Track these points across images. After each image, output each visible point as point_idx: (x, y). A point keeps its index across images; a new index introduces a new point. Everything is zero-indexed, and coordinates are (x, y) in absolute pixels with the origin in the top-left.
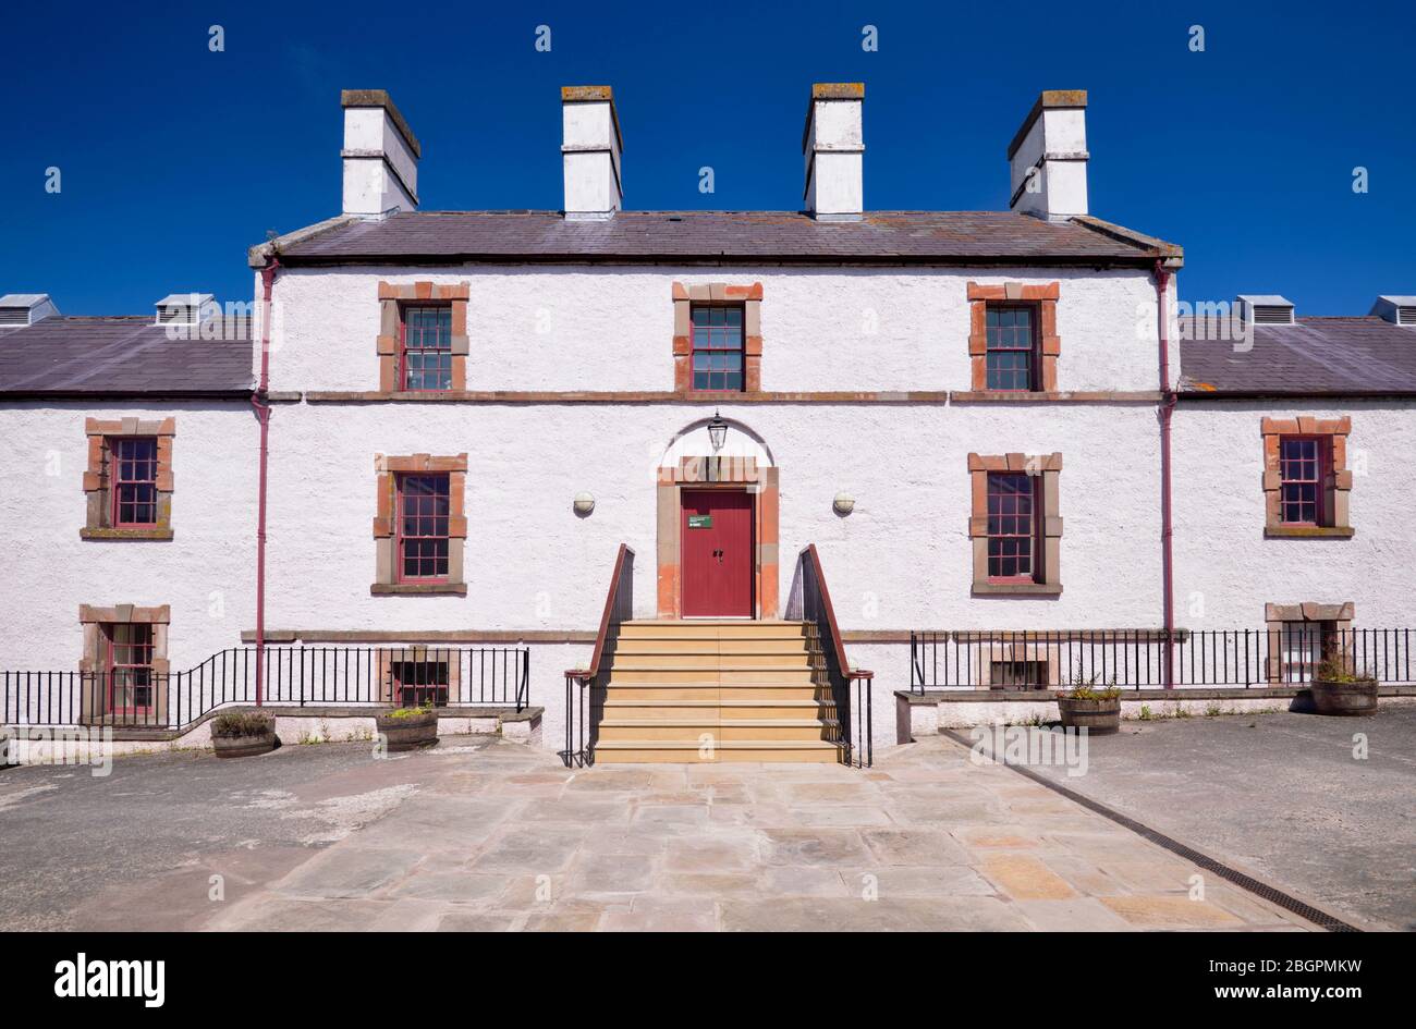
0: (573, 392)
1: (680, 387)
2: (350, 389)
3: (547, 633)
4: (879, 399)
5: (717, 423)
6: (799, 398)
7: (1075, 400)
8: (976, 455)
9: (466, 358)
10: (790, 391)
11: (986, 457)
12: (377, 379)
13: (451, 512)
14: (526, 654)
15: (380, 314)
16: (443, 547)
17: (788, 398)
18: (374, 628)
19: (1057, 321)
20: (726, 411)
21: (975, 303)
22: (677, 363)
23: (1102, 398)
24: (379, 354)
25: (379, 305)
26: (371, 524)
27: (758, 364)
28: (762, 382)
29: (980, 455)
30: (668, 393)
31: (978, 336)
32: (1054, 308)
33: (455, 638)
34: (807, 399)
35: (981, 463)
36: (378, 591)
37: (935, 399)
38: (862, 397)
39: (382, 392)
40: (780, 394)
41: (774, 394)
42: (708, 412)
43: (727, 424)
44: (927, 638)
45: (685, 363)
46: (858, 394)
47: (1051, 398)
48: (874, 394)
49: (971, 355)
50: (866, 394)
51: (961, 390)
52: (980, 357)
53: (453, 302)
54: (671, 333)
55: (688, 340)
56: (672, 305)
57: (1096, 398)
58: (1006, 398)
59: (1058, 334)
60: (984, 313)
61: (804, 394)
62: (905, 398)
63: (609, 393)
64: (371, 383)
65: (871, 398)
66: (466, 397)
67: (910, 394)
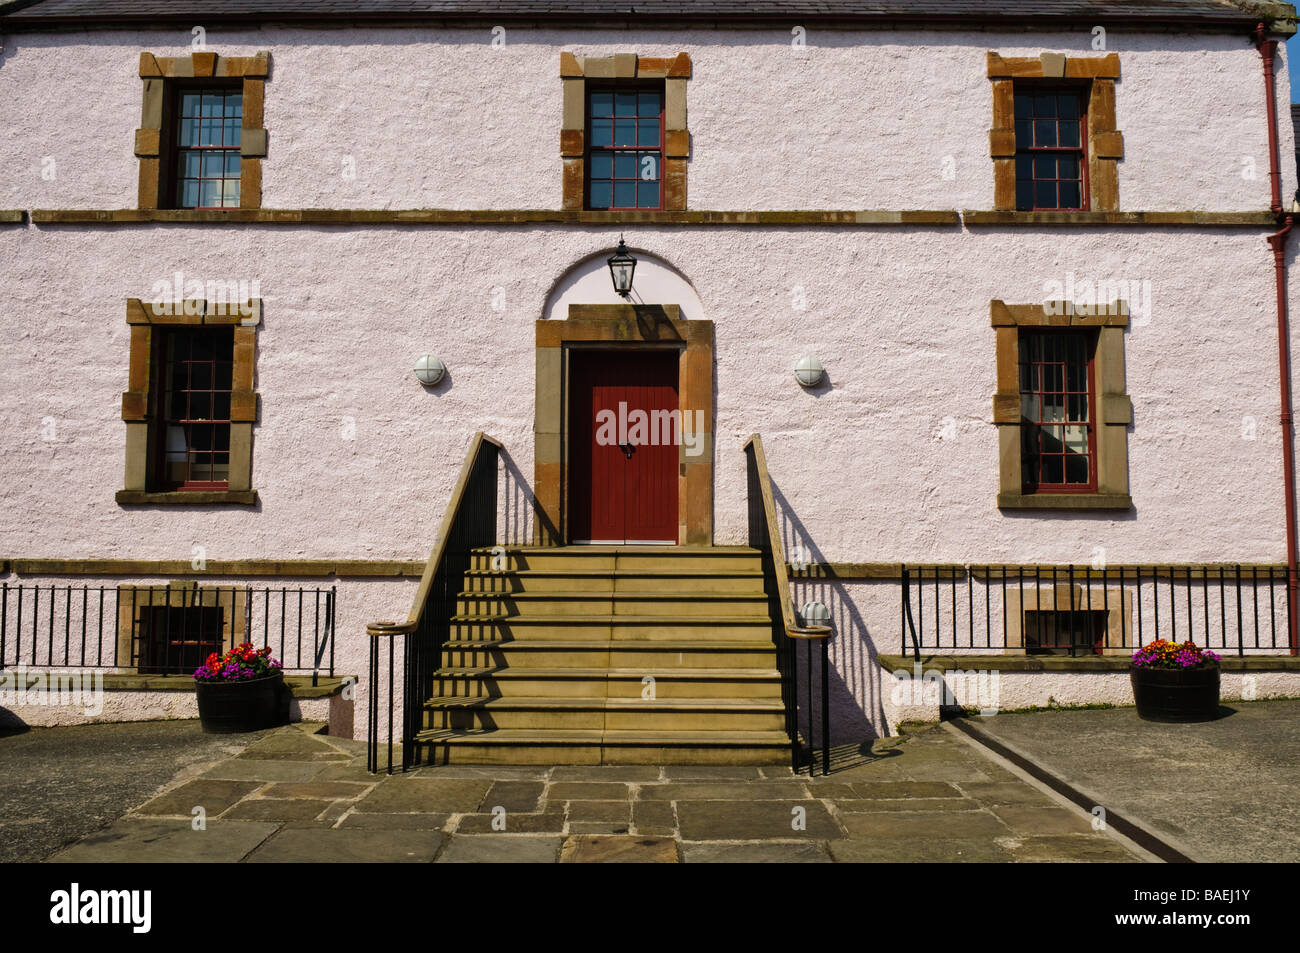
0: (415, 211)
1: (570, 202)
2: (95, 207)
3: (373, 565)
4: (858, 221)
5: (622, 256)
6: (742, 219)
7: (1144, 223)
8: (1001, 302)
9: (263, 162)
10: (729, 210)
11: (1015, 307)
12: (134, 192)
13: (235, 386)
14: (331, 596)
15: (140, 98)
16: (222, 438)
17: (726, 219)
18: (120, 555)
19: (1117, 109)
20: (634, 238)
21: (997, 83)
22: (567, 169)
23: (1184, 221)
24: (137, 155)
25: (140, 85)
26: (119, 403)
27: (685, 170)
28: (691, 196)
29: (1007, 303)
30: (552, 213)
31: (1003, 130)
32: (1112, 90)
33: (236, 570)
34: (754, 220)
35: (1011, 316)
36: (128, 500)
37: (943, 222)
38: (834, 218)
39: (141, 211)
40: (714, 214)
41: (706, 214)
42: (609, 239)
43: (635, 256)
44: (925, 574)
45: (578, 169)
46: (829, 214)
47: (1108, 219)
48: (852, 214)
49: (994, 157)
50: (840, 214)
51: (981, 209)
52: (1006, 161)
53: (246, 82)
54: (559, 125)
55: (582, 134)
56: (559, 84)
57: (1176, 221)
58: (1044, 220)
59: (1118, 129)
60: (1011, 97)
61: (749, 215)
62: (898, 219)
63: (468, 212)
64: (127, 200)
65: (847, 218)
66: (260, 217)
67: (905, 214)
